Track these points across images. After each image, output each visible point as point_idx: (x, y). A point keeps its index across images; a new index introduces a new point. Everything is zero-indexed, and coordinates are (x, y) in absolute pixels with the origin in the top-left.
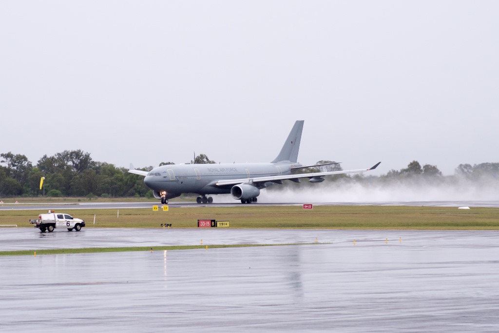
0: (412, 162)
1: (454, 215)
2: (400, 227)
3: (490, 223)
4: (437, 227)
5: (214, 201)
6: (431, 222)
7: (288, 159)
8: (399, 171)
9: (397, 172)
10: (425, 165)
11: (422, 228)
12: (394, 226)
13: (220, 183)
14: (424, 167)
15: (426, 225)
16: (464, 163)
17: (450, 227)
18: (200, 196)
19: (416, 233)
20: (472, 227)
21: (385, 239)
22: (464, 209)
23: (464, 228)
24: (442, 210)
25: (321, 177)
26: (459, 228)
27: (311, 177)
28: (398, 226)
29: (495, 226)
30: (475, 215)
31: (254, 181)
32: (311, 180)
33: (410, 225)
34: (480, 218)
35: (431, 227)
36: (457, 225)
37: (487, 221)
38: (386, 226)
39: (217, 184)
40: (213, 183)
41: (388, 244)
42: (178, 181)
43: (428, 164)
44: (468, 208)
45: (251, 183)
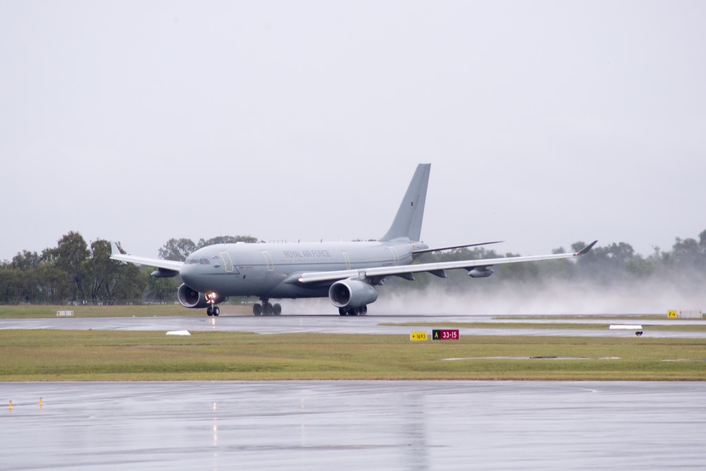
0: (67, 234)
1: (157, 349)
2: (40, 376)
3: (232, 365)
4: (121, 375)
5: (283, 312)
6: (108, 363)
7: (406, 235)
8: (40, 254)
9: (36, 255)
10: (94, 240)
11: (88, 376)
12: (27, 372)
13: (305, 277)
14: (93, 246)
15: (97, 370)
16: (178, 238)
17: (149, 374)
18: (260, 303)
19: (75, 389)
20: (195, 374)
21: (7, 403)
22: (178, 336)
23: (178, 375)
24: (131, 339)
25: (487, 268)
26: (168, 375)
27: (469, 269)
28: (37, 372)
29: (243, 371)
30: (200, 348)
31: (368, 274)
32: (473, 272)
33: (63, 372)
34: (211, 353)
35: (107, 375)
36: (165, 370)
37: (227, 361)
38: (10, 373)
39: (301, 280)
40: (293, 277)
41: (14, 413)
42: (239, 273)
43: (101, 238)
44: (186, 333)
45: (363, 278)
